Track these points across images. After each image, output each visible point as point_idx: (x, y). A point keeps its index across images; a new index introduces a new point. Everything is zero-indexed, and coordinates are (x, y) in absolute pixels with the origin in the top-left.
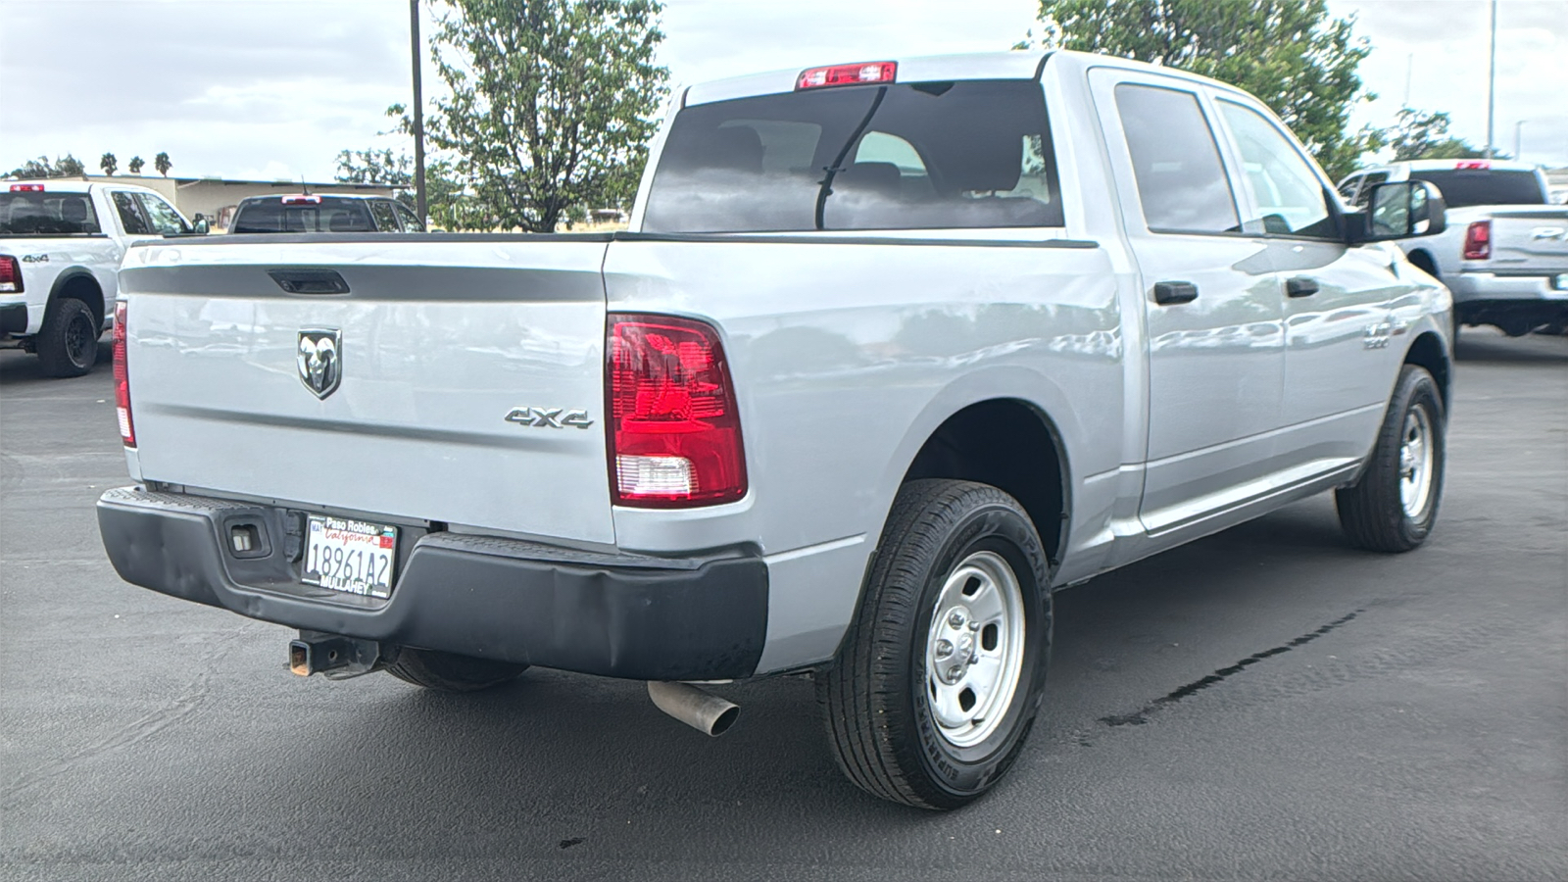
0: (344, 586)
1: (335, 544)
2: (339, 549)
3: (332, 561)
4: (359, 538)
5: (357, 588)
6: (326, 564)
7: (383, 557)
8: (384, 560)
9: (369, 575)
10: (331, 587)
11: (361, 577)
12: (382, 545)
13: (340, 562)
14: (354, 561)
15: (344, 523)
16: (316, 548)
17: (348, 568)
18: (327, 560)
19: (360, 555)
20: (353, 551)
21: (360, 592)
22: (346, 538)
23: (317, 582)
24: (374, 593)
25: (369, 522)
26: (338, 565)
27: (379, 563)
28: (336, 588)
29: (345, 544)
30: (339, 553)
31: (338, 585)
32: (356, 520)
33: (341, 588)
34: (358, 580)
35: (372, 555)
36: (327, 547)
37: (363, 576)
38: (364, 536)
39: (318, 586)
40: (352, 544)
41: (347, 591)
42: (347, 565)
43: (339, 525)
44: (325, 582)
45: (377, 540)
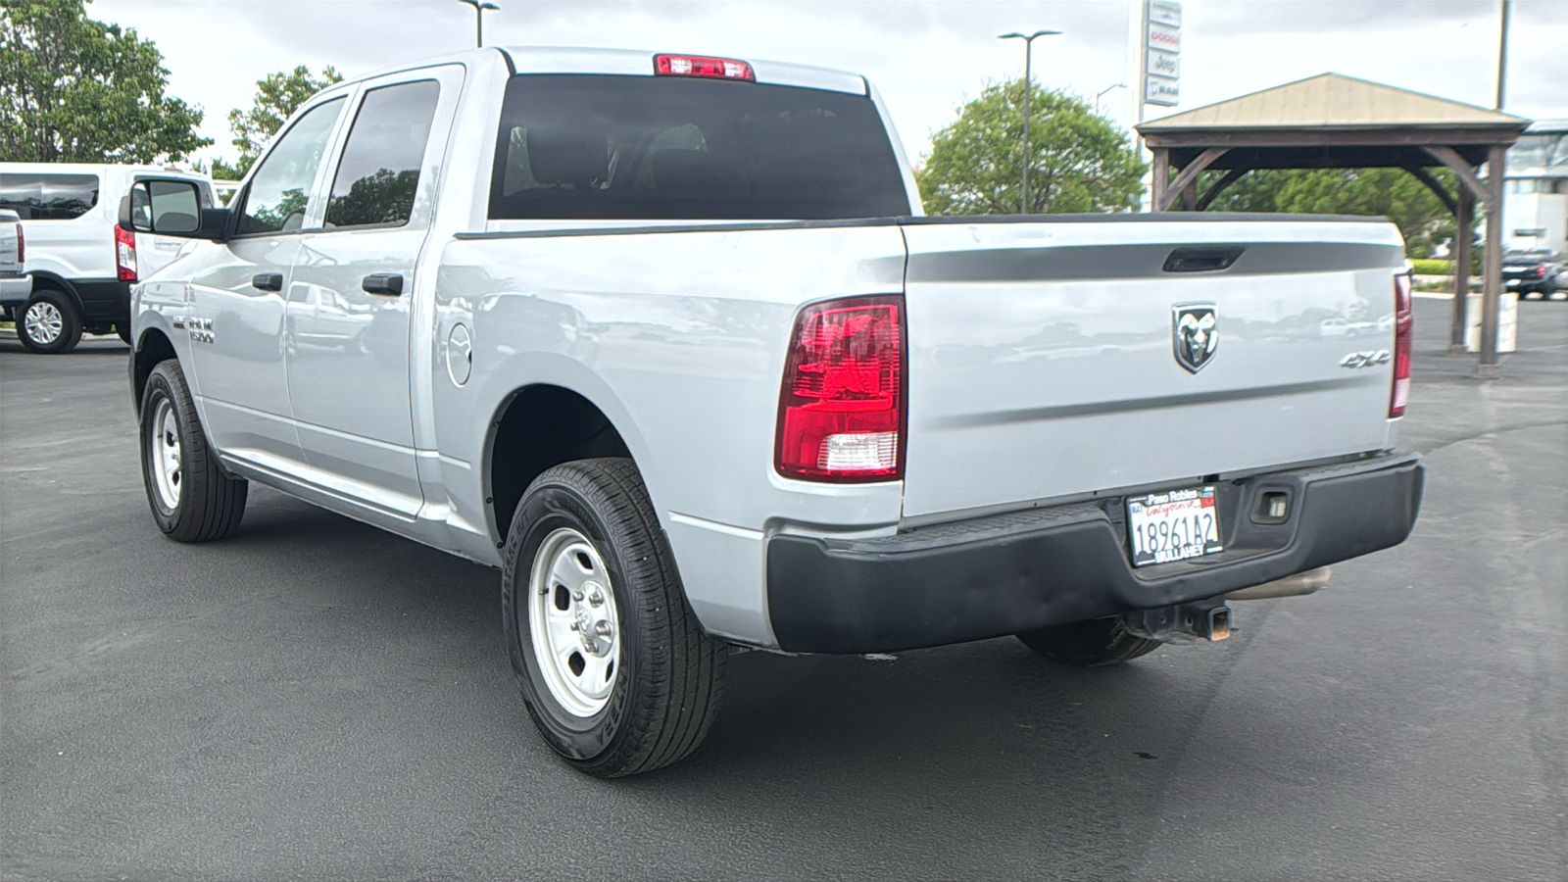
0: (1179, 555)
1: (1157, 519)
2: (1163, 523)
3: (1159, 536)
4: (1180, 506)
5: (1191, 552)
6: (1153, 541)
7: (1207, 515)
8: (1208, 519)
9: (1197, 536)
10: (1167, 560)
11: (1190, 542)
12: (1204, 505)
13: (1166, 535)
14: (1180, 529)
15: (1166, 496)
16: (1139, 529)
17: (1175, 538)
18: (1153, 538)
19: (1184, 521)
20: (1177, 520)
21: (1197, 554)
22: (1167, 510)
23: (1152, 561)
24: (1210, 550)
25: (1190, 487)
26: (1164, 538)
27: (1204, 523)
28: (1173, 559)
29: (1167, 516)
30: (1164, 526)
31: (1174, 556)
32: (1177, 489)
33: (1177, 558)
34: (1188, 545)
35: (1196, 518)
36: (1152, 525)
37: (1192, 540)
38: (1185, 503)
39: (1154, 564)
40: (1174, 514)
41: (1184, 559)
42: (1174, 534)
43: (1162, 498)
44: (1160, 558)
45: (1198, 502)
